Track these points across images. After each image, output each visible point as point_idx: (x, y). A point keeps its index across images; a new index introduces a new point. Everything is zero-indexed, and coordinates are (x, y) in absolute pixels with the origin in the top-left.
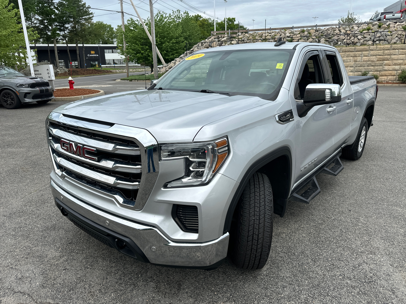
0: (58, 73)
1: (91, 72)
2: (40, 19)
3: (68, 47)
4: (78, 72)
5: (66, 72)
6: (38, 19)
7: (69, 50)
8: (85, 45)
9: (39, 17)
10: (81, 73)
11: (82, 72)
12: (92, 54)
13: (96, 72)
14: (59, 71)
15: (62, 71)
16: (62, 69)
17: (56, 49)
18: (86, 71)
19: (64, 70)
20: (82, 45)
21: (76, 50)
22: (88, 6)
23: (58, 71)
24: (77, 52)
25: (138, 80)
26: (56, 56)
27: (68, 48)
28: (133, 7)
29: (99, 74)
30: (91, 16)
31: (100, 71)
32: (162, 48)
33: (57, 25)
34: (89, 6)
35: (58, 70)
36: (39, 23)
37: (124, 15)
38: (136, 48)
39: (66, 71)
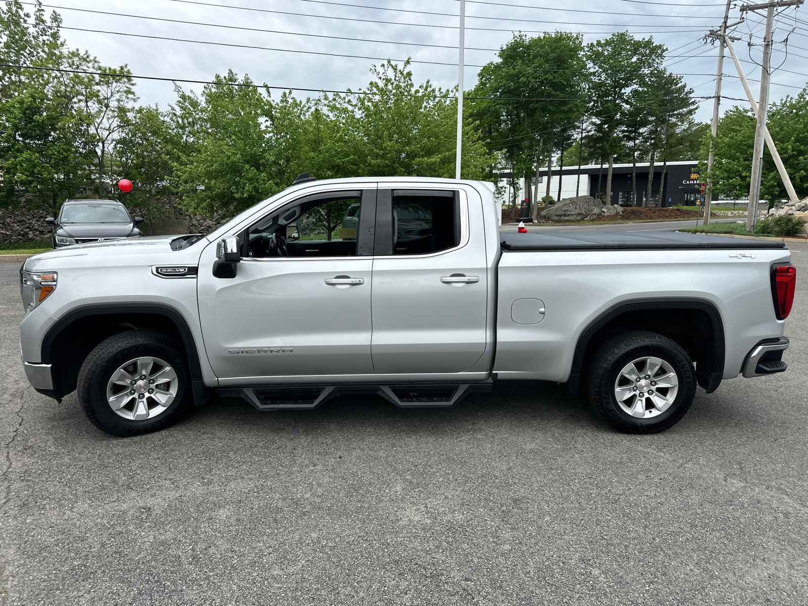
0: (603, 214)
1: (667, 214)
2: (599, 122)
3: (635, 168)
4: (641, 213)
5: (617, 213)
6: (594, 124)
7: (636, 173)
8: (668, 163)
9: (596, 120)
10: (647, 216)
11: (649, 214)
12: (693, 180)
13: (679, 214)
14: (606, 211)
15: (612, 211)
16: (611, 208)
17: (610, 174)
18: (657, 213)
19: (615, 211)
20: (662, 164)
21: (649, 173)
22: (689, 90)
23: (604, 212)
24: (650, 176)
25: (707, 233)
26: (608, 185)
27: (635, 171)
28: (743, 83)
29: (683, 217)
30: (692, 107)
31: (687, 213)
32: (799, 164)
33: (623, 131)
34: (691, 89)
35: (604, 210)
36: (595, 130)
37: (720, 102)
38: (731, 166)
39: (618, 211)
